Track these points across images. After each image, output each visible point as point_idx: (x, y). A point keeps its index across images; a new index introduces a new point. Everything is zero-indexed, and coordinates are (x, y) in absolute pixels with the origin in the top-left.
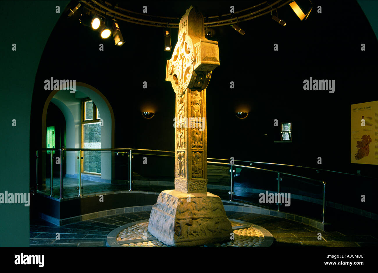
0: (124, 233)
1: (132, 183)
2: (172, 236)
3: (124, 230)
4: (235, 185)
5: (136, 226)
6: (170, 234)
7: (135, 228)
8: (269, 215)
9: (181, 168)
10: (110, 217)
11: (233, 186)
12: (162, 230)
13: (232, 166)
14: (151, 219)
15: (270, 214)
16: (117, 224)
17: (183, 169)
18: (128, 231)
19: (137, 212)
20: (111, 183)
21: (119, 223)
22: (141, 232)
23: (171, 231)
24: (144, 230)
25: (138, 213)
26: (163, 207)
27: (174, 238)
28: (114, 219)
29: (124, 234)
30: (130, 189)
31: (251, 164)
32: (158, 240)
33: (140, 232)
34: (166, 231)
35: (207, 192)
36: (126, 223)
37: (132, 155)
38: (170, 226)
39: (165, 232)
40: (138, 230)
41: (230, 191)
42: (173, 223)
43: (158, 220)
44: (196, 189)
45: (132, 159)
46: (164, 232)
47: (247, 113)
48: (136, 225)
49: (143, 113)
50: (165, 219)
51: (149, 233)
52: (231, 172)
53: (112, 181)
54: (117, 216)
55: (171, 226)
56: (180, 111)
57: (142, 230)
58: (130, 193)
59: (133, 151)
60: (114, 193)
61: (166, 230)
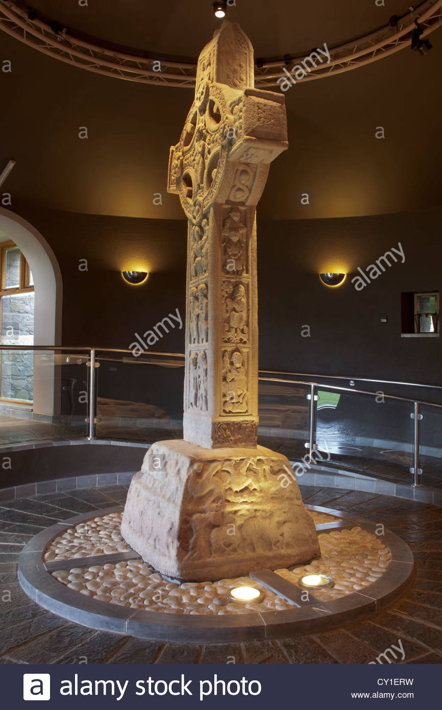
0: (65, 539)
1: (95, 422)
2: (173, 552)
3: (66, 532)
4: (318, 429)
5: (96, 522)
6: (168, 547)
7: (93, 525)
8: (395, 495)
9: (197, 388)
10: (44, 498)
11: (314, 430)
12: (151, 535)
13: (312, 386)
14: (128, 506)
15: (397, 494)
16: (54, 516)
17: (201, 391)
18: (76, 534)
19: (104, 486)
20: (53, 422)
21: (62, 512)
22: (105, 537)
23: (170, 540)
24: (111, 533)
25: (106, 489)
26: (154, 480)
27: (179, 557)
28: (52, 502)
29: (64, 542)
30: (88, 436)
31: (352, 384)
32: (140, 558)
33: (102, 538)
34: (159, 540)
35: (258, 445)
36: (76, 512)
37: (96, 361)
38: (169, 527)
39: (157, 540)
40: (99, 531)
41: (309, 442)
42: (175, 522)
43: (142, 512)
44: (232, 438)
45: (96, 369)
46: (155, 540)
47: (343, 275)
48: (96, 520)
49: (123, 273)
50: (158, 511)
51: (122, 541)
52: (310, 400)
53: (55, 418)
54: (60, 495)
55: (171, 529)
56: (196, 257)
57: (108, 533)
58: (90, 445)
59: (97, 354)
60: (55, 444)
61: (160, 537)
